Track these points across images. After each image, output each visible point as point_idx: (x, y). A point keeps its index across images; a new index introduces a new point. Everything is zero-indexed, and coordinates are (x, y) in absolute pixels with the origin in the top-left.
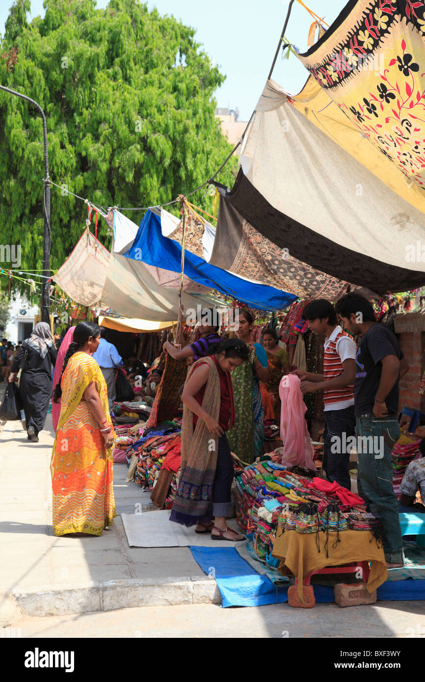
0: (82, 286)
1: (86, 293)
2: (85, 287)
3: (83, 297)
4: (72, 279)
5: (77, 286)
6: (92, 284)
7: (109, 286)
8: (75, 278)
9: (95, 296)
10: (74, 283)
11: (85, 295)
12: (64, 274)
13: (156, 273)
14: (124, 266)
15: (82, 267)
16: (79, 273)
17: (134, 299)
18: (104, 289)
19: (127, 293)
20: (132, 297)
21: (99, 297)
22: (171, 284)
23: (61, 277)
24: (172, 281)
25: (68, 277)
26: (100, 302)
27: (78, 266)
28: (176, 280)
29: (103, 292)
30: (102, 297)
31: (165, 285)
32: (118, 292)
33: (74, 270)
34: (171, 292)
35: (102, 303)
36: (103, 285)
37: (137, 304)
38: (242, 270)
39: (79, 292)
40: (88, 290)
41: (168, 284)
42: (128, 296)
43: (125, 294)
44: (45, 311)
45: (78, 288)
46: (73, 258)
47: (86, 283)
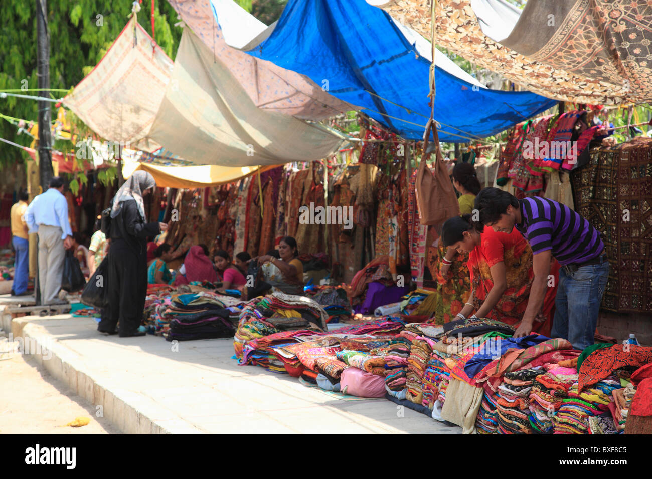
0: (121, 113)
1: (126, 125)
2: (124, 115)
3: (119, 131)
4: (103, 101)
5: (111, 112)
6: (137, 110)
7: (167, 110)
8: (110, 100)
9: (139, 129)
10: (107, 108)
11: (124, 128)
12: (85, 93)
13: (254, 87)
14: (196, 78)
15: (121, 82)
16: (115, 92)
17: (206, 132)
18: (157, 117)
19: (195, 124)
20: (202, 129)
21: (147, 131)
22: (278, 104)
23: (80, 99)
24: (281, 99)
25: (95, 99)
26: (147, 138)
27: (114, 80)
28: (288, 98)
29: (155, 122)
30: (152, 130)
31: (267, 106)
32: (181, 121)
33: (107, 87)
34: (273, 118)
35: (150, 140)
36: (156, 110)
37: (209, 141)
38: (559, 54)
39: (113, 123)
40: (130, 119)
41: (271, 106)
42: (198, 129)
43: (191, 125)
44: (46, 155)
45: (114, 116)
46: (104, 67)
47: (128, 107)
